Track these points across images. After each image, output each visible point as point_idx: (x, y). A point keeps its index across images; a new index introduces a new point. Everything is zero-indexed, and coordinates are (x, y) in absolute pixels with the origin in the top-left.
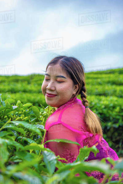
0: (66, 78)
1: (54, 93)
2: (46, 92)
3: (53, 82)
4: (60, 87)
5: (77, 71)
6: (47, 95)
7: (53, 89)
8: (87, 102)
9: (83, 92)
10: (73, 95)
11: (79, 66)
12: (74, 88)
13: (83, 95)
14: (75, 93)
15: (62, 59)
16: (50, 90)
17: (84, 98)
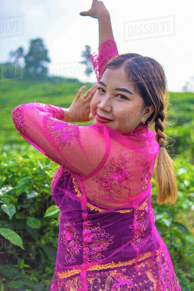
0: (132, 93)
1: (108, 117)
2: (96, 113)
3: (110, 99)
4: (120, 107)
6: (98, 118)
7: (108, 109)
8: (164, 138)
9: (160, 120)
10: (141, 123)
12: (144, 112)
13: (158, 124)
14: (144, 120)
15: (130, 60)
16: (103, 110)
17: (160, 131)
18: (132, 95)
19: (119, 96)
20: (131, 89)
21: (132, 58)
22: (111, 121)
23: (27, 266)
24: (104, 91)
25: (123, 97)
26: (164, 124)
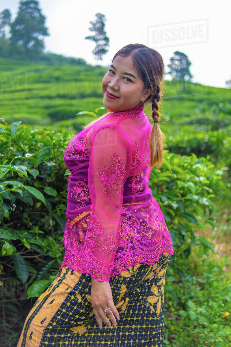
0: (136, 78)
1: (116, 94)
2: (106, 90)
3: (118, 80)
4: (126, 88)
5: (153, 71)
6: (107, 94)
7: (116, 88)
8: (158, 115)
9: (156, 101)
10: (141, 102)
11: (157, 64)
12: (144, 93)
13: (154, 104)
14: (143, 99)
15: (136, 51)
16: (112, 88)
17: (155, 110)
18: (135, 79)
19: (126, 79)
20: (135, 75)
21: (139, 49)
22: (118, 97)
23: (41, 232)
24: (114, 73)
25: (129, 80)
26: (159, 104)
